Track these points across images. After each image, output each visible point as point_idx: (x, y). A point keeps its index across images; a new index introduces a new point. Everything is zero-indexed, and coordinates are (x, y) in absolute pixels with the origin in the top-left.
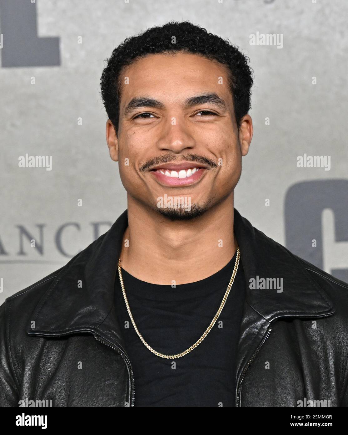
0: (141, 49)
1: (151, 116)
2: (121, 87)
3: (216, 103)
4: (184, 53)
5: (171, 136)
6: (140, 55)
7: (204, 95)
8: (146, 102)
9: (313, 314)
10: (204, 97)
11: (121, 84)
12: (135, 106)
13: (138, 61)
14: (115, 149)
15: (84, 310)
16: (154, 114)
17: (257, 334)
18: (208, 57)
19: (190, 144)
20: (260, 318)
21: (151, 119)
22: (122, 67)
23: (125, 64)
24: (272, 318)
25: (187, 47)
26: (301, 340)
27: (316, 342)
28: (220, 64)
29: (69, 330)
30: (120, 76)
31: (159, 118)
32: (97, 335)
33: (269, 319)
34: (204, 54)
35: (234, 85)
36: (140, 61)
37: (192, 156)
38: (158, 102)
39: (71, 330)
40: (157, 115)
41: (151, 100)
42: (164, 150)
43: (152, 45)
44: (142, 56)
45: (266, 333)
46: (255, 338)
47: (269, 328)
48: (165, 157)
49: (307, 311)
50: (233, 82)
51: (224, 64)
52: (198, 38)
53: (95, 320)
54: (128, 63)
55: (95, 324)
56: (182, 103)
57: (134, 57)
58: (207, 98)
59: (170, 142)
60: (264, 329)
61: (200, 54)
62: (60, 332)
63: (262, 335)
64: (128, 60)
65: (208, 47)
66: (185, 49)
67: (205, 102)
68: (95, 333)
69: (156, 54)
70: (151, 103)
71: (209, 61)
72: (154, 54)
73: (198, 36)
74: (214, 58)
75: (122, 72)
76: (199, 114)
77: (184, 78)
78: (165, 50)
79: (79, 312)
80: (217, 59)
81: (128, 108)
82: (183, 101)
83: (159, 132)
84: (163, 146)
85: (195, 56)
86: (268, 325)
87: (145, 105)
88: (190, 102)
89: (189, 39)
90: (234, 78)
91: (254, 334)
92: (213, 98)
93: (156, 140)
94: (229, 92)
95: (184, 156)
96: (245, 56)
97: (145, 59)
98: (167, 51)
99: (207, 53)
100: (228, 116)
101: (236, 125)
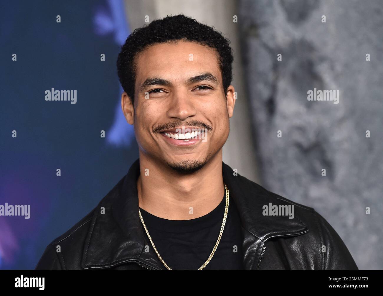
0: (150, 39)
1: (161, 91)
2: (136, 69)
3: (211, 80)
4: (184, 42)
5: (178, 108)
6: (149, 44)
7: (202, 75)
8: (157, 82)
9: (293, 233)
10: (201, 76)
11: (135, 67)
12: (149, 85)
13: (148, 48)
14: (131, 115)
15: (124, 245)
16: (163, 90)
17: (256, 251)
18: (201, 44)
19: (193, 113)
20: (257, 239)
21: (161, 94)
22: (135, 53)
23: (137, 51)
24: (265, 238)
25: (186, 36)
26: (287, 253)
27: (297, 253)
28: (210, 48)
29: (116, 262)
30: (135, 60)
31: (168, 93)
32: (141, 263)
33: (264, 240)
34: (199, 41)
35: (222, 64)
36: (150, 48)
37: (194, 122)
38: (167, 81)
39: (118, 262)
40: (165, 91)
41: (161, 80)
42: (173, 117)
43: (159, 36)
44: (151, 45)
45: (262, 250)
46: (255, 255)
47: (264, 246)
48: (173, 124)
49: (289, 231)
50: (221, 62)
51: (213, 48)
52: (193, 29)
53: (135, 251)
54: (140, 50)
55: (136, 254)
56: (186, 82)
57: (144, 46)
58: (204, 77)
59: (178, 111)
60: (261, 248)
61: (196, 42)
62: (110, 264)
63: (260, 252)
64: (140, 47)
65: (201, 36)
66: (184, 38)
67: (203, 80)
68: (138, 262)
69: (162, 43)
70: (161, 82)
71: (203, 46)
72: (161, 43)
73: (193, 27)
74: (206, 44)
75: (136, 57)
76: (198, 89)
77: (186, 61)
78: (169, 39)
79: (121, 247)
80: (209, 45)
81: (143, 86)
82: (186, 79)
83: (168, 103)
84: (172, 114)
85: (193, 43)
86: (263, 245)
87: (156, 84)
88: (191, 80)
89: (187, 30)
90: (222, 59)
91: (254, 252)
92: (208, 76)
93: (166, 110)
94: (219, 70)
95: (187, 123)
96: (227, 39)
97: (154, 47)
98: (171, 40)
99: (201, 40)
100: (219, 89)
101: (224, 94)
